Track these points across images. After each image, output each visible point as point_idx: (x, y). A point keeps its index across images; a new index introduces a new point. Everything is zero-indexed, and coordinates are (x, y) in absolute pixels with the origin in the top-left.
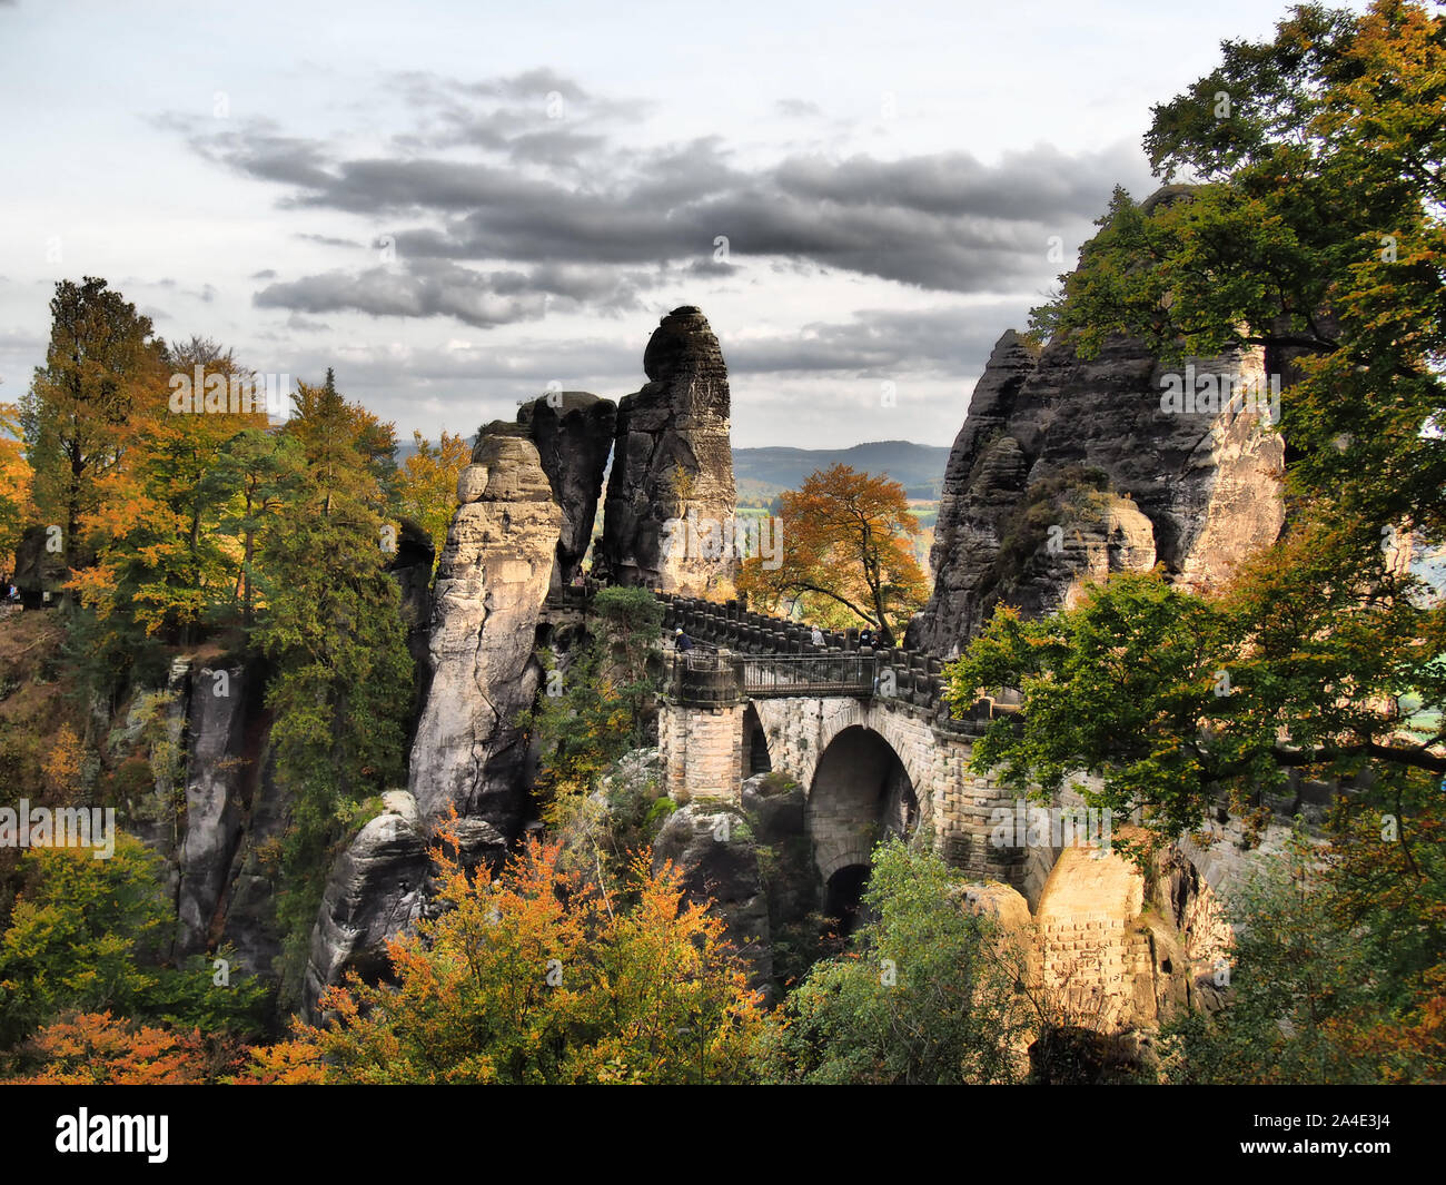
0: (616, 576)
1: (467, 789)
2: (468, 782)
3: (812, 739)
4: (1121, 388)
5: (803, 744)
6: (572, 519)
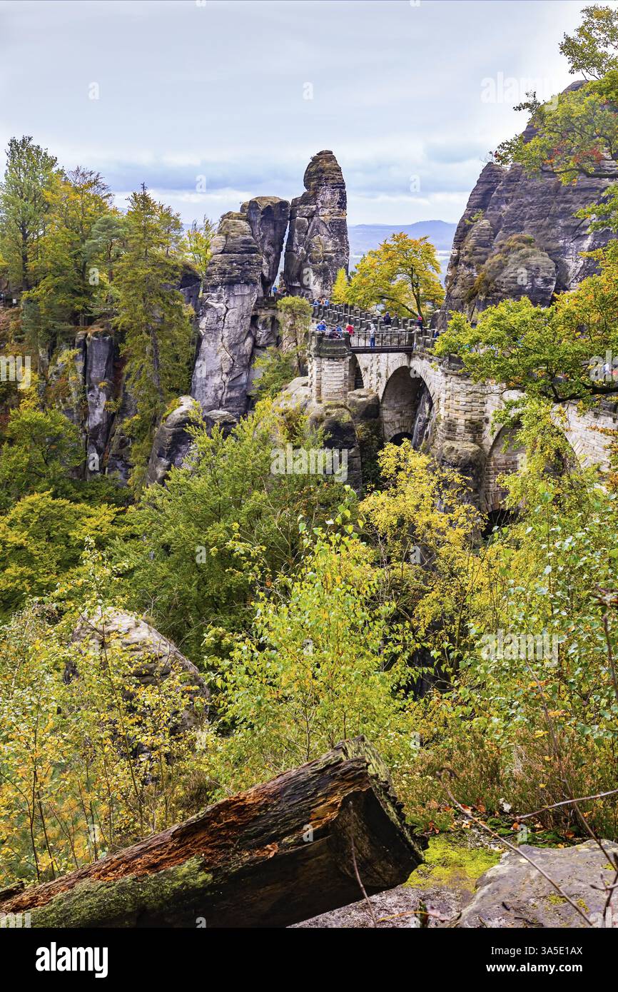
0: (291, 291)
1: (219, 396)
2: (220, 392)
3: (383, 374)
4: (544, 194)
5: (379, 375)
6: (269, 262)
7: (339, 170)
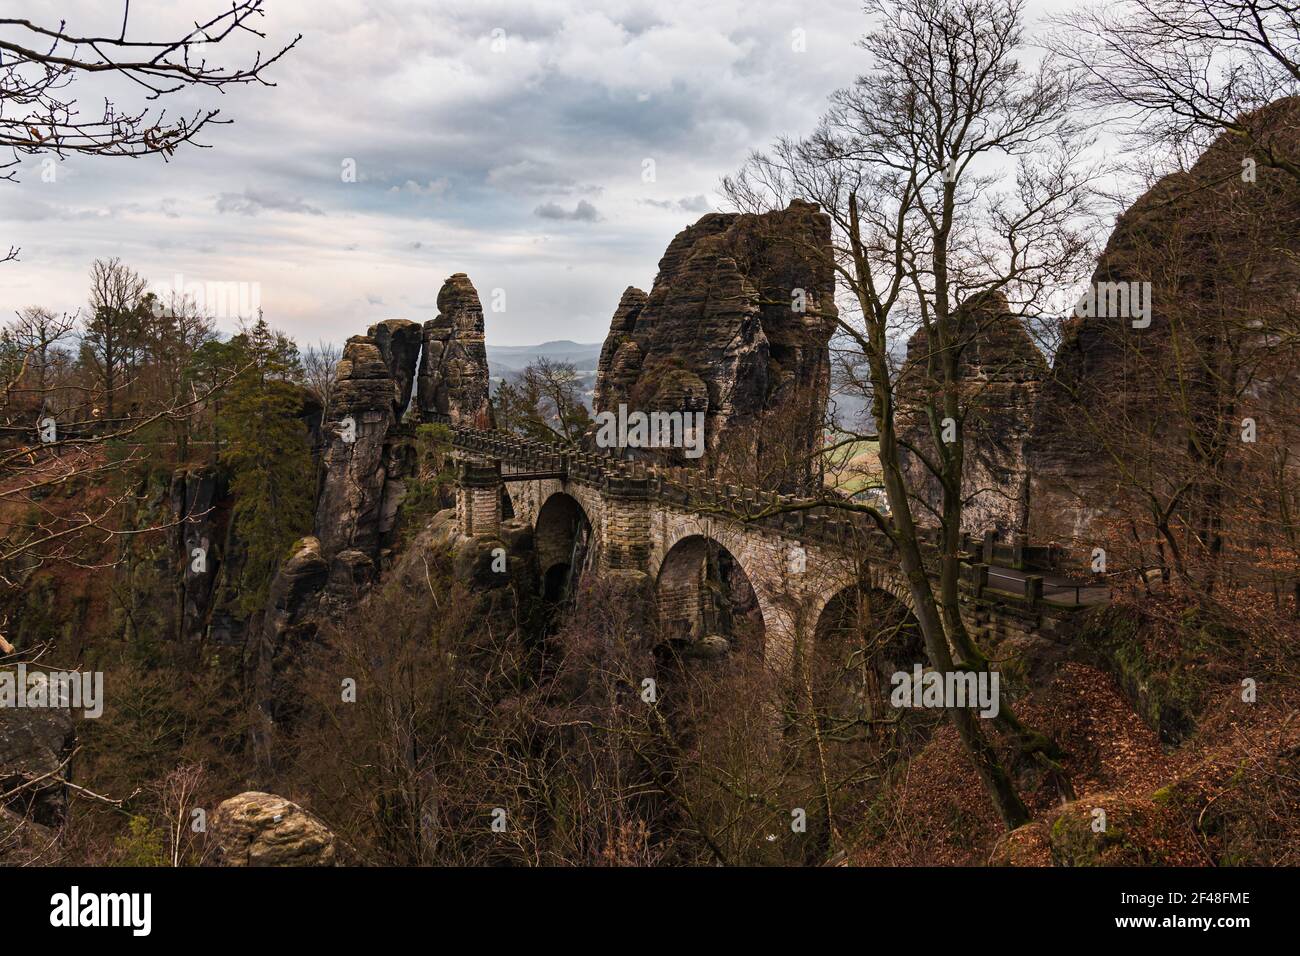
0: (427, 417)
1: (348, 534)
2: (348, 530)
3: (535, 499)
4: (689, 317)
5: (531, 503)
6: (400, 387)
7: (474, 292)
